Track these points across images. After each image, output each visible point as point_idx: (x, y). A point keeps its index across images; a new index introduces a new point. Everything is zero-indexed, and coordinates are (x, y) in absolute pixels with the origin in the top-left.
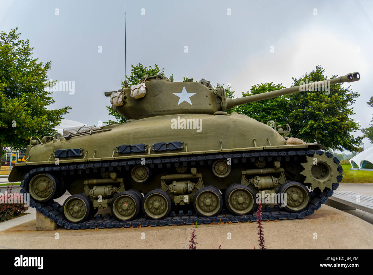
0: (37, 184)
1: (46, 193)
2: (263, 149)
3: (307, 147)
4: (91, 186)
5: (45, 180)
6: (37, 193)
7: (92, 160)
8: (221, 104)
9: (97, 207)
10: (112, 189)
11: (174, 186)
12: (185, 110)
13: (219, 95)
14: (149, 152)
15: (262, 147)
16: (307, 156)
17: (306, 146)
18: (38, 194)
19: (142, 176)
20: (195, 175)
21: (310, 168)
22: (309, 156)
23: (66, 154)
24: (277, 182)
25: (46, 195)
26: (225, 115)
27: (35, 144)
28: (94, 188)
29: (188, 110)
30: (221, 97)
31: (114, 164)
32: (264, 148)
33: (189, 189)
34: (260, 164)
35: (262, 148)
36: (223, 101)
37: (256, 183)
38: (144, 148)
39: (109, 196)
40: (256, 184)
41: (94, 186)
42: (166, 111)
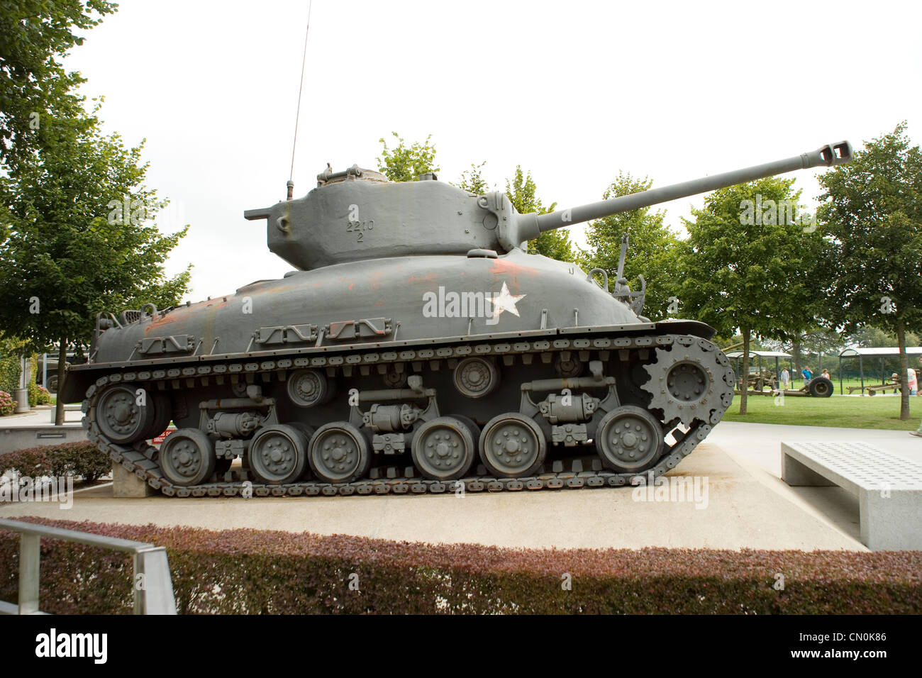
0: (111, 407)
1: (128, 426)
2: (556, 333)
3: (654, 328)
4: (211, 413)
5: (125, 400)
6: (113, 425)
7: (209, 357)
8: (496, 230)
9: (222, 454)
10: (252, 420)
11: (373, 413)
12: (404, 248)
13: (492, 209)
14: (319, 342)
15: (556, 329)
16: (657, 350)
17: (652, 327)
18: (114, 427)
19: (309, 392)
20: (418, 392)
21: (664, 376)
22: (661, 347)
23: (161, 345)
24: (591, 406)
25: (128, 429)
26: (489, 257)
27: (106, 328)
28: (217, 416)
29: (411, 246)
30: (497, 213)
31: (252, 368)
32: (558, 331)
33: (402, 420)
34: (566, 367)
35: (554, 331)
36: (500, 223)
37: (546, 408)
38: (310, 332)
39: (245, 432)
40: (545, 412)
41: (216, 413)
42: (363, 251)
